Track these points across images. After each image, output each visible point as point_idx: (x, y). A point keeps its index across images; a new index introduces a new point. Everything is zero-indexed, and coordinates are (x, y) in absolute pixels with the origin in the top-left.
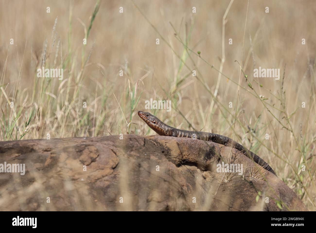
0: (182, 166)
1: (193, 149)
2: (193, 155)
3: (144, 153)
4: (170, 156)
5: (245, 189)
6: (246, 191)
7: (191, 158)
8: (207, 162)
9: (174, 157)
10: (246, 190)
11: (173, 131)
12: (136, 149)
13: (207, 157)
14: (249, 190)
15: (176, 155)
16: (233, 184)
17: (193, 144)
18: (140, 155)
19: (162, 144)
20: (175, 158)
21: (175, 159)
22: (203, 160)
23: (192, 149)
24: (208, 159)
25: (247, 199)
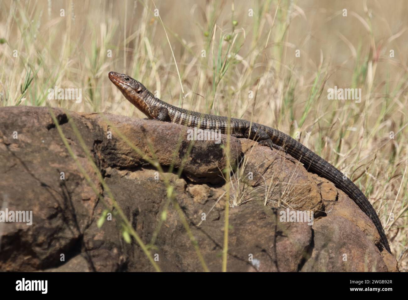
0: (142, 170)
1: (167, 143)
2: (167, 152)
3: (42, 138)
4: (113, 151)
5: (250, 220)
6: (249, 223)
7: (162, 157)
8: (200, 168)
9: (123, 152)
10: (251, 222)
11: (160, 111)
12: (28, 131)
13: (201, 160)
14: (254, 223)
15: (127, 150)
16: (239, 211)
17: (168, 134)
18: (32, 142)
19: (102, 129)
20: (124, 154)
21: (124, 156)
22: (191, 163)
23: (165, 143)
24: (204, 163)
25: (244, 238)
